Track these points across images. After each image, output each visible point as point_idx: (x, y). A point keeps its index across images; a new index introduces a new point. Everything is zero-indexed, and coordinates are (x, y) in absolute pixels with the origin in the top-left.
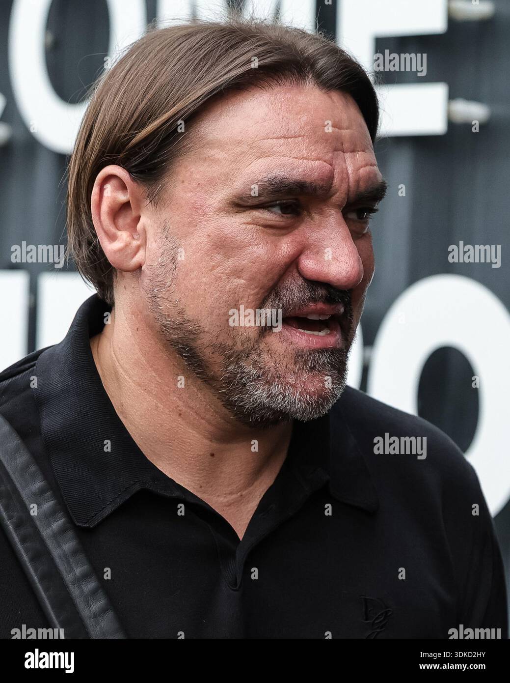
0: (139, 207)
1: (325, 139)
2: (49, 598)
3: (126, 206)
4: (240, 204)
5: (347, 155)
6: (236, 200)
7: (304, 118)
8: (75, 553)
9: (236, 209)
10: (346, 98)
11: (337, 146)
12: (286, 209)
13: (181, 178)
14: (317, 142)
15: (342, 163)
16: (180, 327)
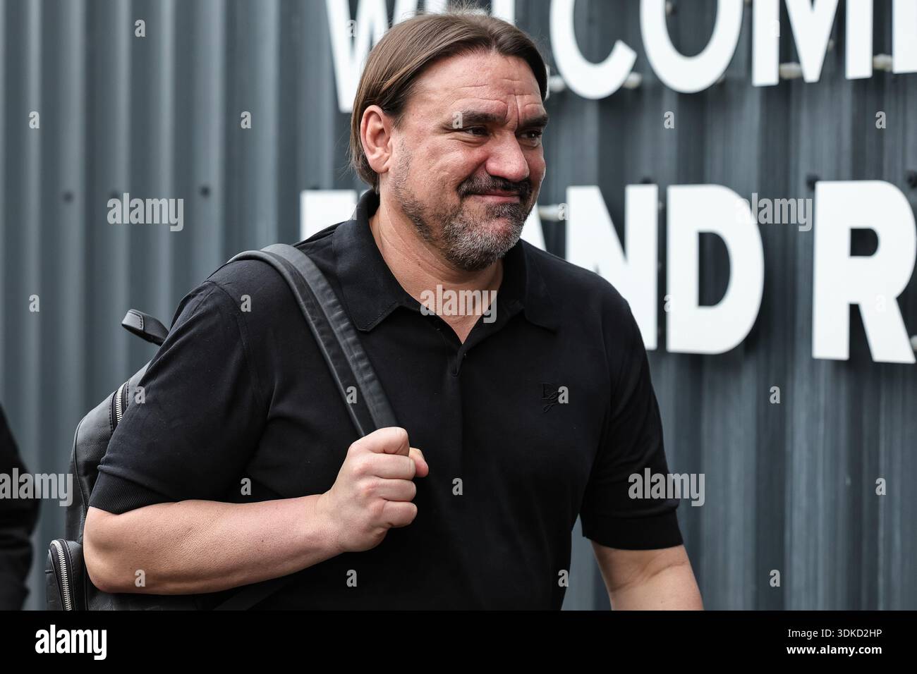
0: (389, 132)
1: (502, 87)
2: (336, 369)
3: (382, 131)
4: (447, 129)
5: (518, 97)
6: (445, 126)
7: (488, 73)
8: (354, 343)
9: (445, 131)
10: (519, 61)
11: (511, 92)
12: (476, 131)
13: (412, 112)
14: (496, 88)
15: (513, 102)
16: (413, 205)
